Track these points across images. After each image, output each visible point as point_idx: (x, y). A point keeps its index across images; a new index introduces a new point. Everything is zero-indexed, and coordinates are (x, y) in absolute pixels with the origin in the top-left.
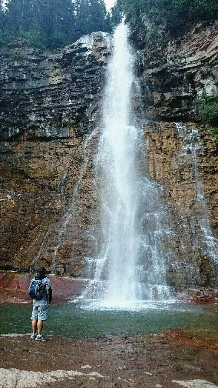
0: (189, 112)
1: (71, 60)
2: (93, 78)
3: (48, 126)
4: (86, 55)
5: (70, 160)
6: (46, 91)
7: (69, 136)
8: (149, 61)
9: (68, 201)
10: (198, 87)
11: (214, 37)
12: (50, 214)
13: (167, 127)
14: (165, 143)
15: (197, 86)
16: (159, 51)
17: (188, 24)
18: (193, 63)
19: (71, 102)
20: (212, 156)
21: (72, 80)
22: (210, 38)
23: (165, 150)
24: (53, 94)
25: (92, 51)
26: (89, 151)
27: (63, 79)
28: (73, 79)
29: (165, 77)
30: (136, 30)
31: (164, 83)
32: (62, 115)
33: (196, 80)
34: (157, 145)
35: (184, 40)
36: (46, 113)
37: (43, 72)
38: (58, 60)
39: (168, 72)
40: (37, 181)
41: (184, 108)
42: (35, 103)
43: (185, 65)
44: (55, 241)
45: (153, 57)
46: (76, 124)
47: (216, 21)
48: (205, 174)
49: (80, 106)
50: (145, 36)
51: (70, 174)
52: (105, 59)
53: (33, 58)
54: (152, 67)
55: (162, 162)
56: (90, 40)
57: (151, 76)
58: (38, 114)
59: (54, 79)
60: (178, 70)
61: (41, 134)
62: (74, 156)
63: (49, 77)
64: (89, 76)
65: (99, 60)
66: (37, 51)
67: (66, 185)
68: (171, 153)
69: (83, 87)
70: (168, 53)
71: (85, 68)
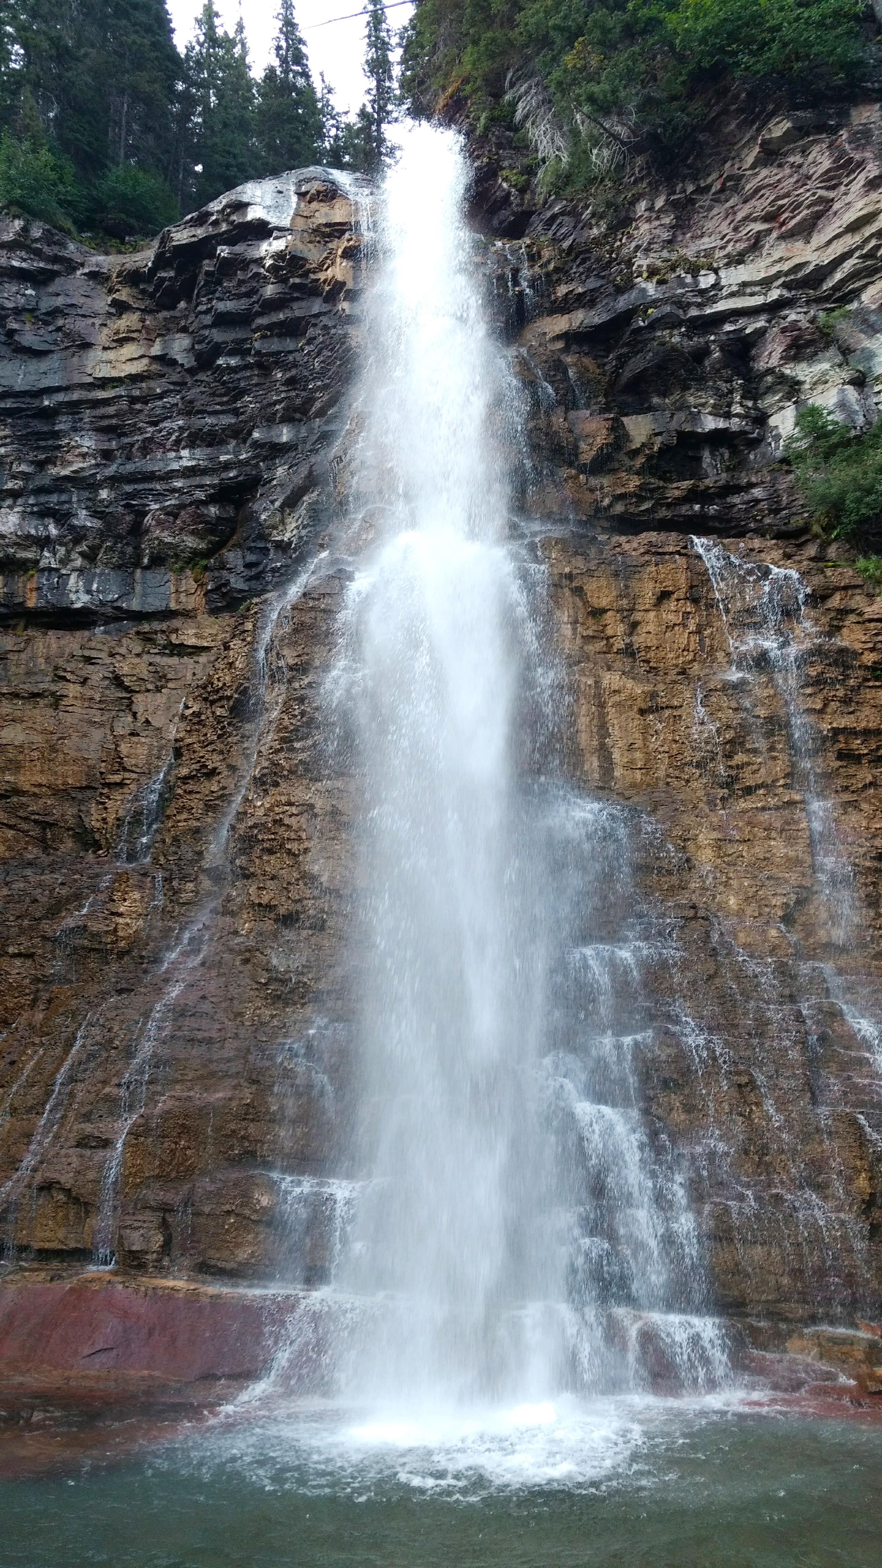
0: (736, 499)
1: (195, 277)
2: (291, 352)
3: (79, 562)
4: (263, 254)
5: (187, 707)
6: (74, 407)
7: (173, 606)
8: (551, 280)
9: (176, 892)
10: (775, 393)
11: (846, 181)
12: (86, 957)
13: (656, 552)
14: (650, 622)
15: (769, 390)
16: (597, 242)
17: (729, 124)
18: (748, 290)
19: (186, 458)
20: (871, 684)
21: (194, 363)
22: (828, 184)
23: (652, 654)
24: (105, 423)
25: (289, 237)
26: (290, 656)
27: (155, 358)
28: (199, 356)
29: (624, 350)
30: (485, 160)
31: (618, 375)
32: (145, 514)
33: (761, 365)
34: (609, 632)
35: (710, 196)
36: (69, 502)
37: (60, 322)
38: (133, 278)
39: (641, 329)
40: (23, 806)
41: (716, 482)
42: (20, 460)
43: (714, 300)
44: (115, 1091)
45: (567, 268)
46: (207, 554)
47: (854, 113)
48: (844, 763)
49: (231, 475)
50: (528, 183)
51: (184, 771)
52: (351, 272)
53: (15, 263)
54: (564, 307)
55: (636, 708)
56: (280, 192)
57: (560, 345)
58: (33, 505)
59: (111, 355)
60: (683, 321)
61: (40, 597)
62: (205, 688)
63: (87, 346)
64: (275, 345)
65: (322, 276)
66: (36, 233)
67: (163, 823)
68: (678, 670)
69: (243, 393)
70: (638, 247)
71: (257, 307)
